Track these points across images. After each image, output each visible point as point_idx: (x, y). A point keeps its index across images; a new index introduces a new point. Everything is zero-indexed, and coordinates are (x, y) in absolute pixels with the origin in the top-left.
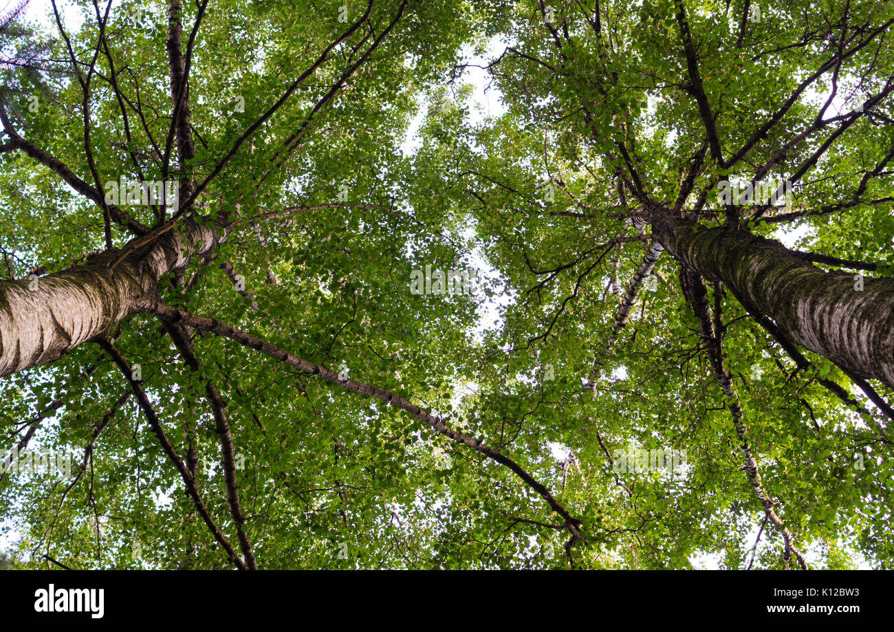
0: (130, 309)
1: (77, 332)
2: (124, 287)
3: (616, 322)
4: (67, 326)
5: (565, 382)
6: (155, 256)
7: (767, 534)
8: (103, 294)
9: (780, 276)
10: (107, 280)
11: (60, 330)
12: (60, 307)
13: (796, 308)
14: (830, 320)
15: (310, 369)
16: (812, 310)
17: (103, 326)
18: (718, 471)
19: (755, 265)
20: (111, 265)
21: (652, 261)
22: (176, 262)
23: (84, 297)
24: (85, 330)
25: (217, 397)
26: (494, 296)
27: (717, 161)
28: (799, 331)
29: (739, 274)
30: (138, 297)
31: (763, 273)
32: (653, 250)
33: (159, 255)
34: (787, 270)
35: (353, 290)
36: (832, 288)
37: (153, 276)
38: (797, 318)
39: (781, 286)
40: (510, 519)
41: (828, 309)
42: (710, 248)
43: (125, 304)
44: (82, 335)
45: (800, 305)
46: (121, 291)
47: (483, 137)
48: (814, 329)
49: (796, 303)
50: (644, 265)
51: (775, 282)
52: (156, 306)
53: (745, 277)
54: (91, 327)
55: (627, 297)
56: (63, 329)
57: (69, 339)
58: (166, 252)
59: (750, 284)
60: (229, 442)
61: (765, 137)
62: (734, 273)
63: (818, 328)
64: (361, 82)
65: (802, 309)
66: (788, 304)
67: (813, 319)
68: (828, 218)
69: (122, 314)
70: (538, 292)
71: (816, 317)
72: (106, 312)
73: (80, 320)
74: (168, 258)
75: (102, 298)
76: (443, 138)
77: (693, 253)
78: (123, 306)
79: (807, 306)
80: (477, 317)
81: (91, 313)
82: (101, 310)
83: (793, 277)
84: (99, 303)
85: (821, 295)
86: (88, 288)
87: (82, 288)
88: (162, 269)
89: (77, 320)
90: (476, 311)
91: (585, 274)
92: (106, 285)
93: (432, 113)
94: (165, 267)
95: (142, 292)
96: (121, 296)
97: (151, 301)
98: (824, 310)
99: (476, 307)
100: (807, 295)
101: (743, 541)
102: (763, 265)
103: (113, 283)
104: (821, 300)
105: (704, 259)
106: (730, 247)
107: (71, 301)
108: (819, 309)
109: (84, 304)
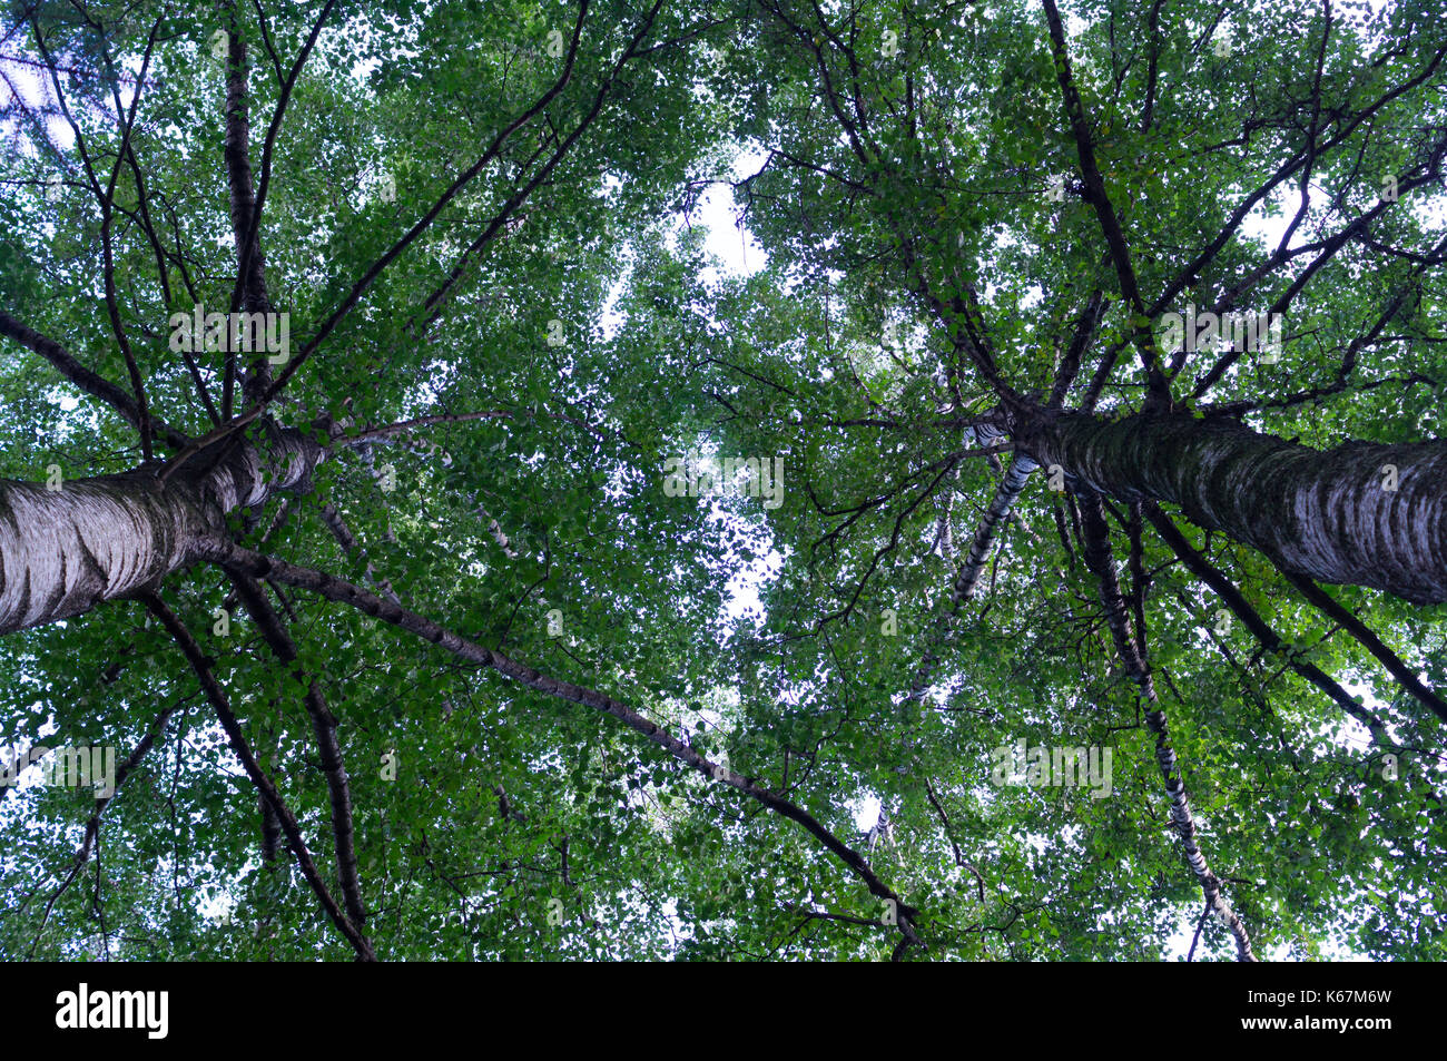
0: (188, 552)
1: (115, 569)
2: (181, 513)
3: (957, 594)
4: (101, 556)
5: (883, 687)
6: (218, 480)
7: (1206, 937)
8: (153, 516)
9: (1256, 464)
10: (156, 497)
11: (90, 561)
12: (90, 524)
13: (1292, 505)
14: (1356, 510)
15: (479, 657)
16: (1323, 501)
17: (152, 570)
18: (1130, 829)
19: (1209, 456)
20: (160, 475)
21: (1014, 490)
22: (250, 492)
23: (124, 514)
24: (128, 569)
25: (324, 709)
26: (755, 560)
27: (1132, 304)
28: (1298, 542)
29: (1180, 474)
30: (201, 532)
31: (1223, 467)
32: (1016, 473)
33: (225, 480)
34: (1268, 454)
35: (545, 528)
36: (1354, 462)
37: (219, 507)
38: (1295, 519)
39: (1260, 478)
40: (799, 914)
41: (1351, 493)
42: (1126, 443)
43: (183, 542)
44: (123, 576)
45: (1300, 498)
46: (177, 519)
47: (728, 305)
48: (1327, 530)
49: (1292, 496)
50: (1001, 497)
51: (1249, 474)
52: (230, 550)
53: (1193, 478)
54: (135, 566)
55: (974, 550)
56: (95, 561)
57: (105, 579)
58: (234, 476)
59: (1202, 487)
60: (342, 786)
61: (1193, 283)
62: (1171, 476)
63: (1335, 527)
64: (537, 214)
65: (1303, 504)
66: (1277, 499)
67: (1324, 515)
68: (1295, 413)
69: (176, 558)
70: (831, 544)
71: (1330, 510)
72: (158, 543)
73: (120, 550)
74: (238, 485)
75: (152, 521)
76: (664, 308)
77: (1094, 456)
78: (179, 545)
79: (1313, 497)
80: (728, 596)
81: (137, 541)
82: (150, 538)
83: (1279, 463)
84: (147, 527)
85: (1338, 476)
86: (129, 502)
87: (121, 500)
88: (230, 502)
89: (116, 549)
90: (728, 586)
91: (908, 512)
92: (155, 504)
93: (641, 273)
94: (235, 499)
95: (208, 525)
96: (177, 526)
97: (222, 541)
98: (1345, 497)
99: (726, 580)
100: (1311, 479)
101: (1165, 949)
102: (1224, 453)
103: (165, 504)
104: (1338, 482)
105: (1115, 462)
106: (1160, 436)
107: (105, 517)
108: (1335, 496)
109: (125, 526)
